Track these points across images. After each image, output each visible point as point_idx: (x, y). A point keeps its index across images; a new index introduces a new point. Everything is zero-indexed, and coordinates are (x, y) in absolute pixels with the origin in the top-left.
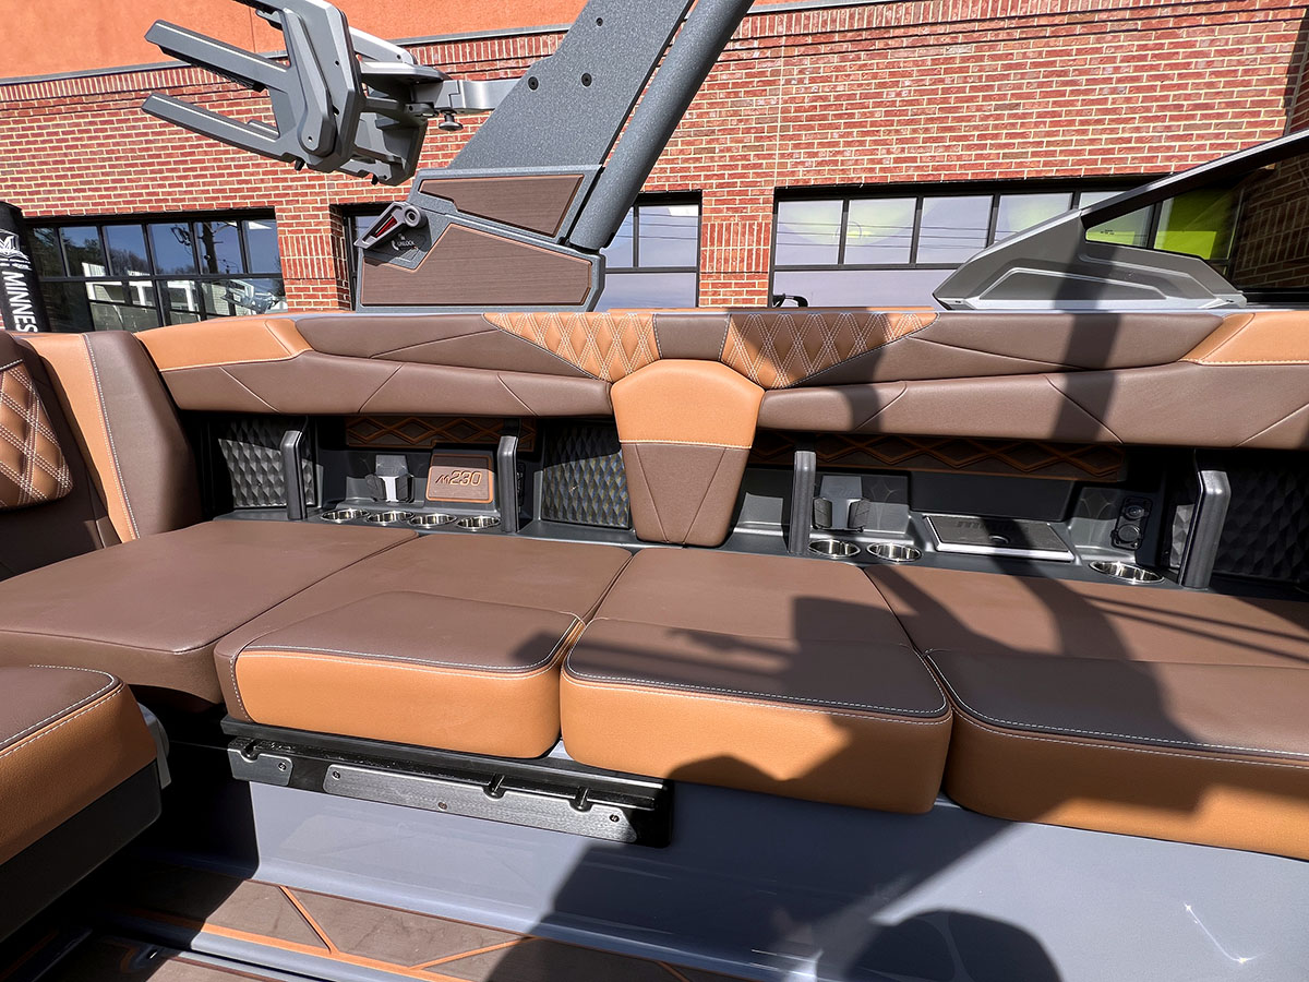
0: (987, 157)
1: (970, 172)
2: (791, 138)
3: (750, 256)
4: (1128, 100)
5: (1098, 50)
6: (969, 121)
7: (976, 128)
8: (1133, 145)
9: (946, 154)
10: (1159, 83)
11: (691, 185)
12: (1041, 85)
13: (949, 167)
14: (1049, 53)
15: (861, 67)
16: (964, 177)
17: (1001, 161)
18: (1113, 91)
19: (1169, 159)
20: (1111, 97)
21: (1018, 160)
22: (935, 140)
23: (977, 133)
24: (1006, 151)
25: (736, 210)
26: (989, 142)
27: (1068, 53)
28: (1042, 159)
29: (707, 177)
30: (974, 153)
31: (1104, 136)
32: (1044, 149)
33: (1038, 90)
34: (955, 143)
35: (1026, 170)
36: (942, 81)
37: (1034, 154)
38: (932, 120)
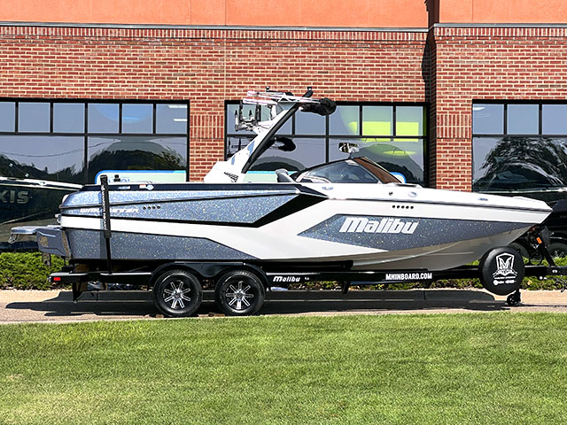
0: (317, 92)
2: (231, 79)
3: (214, 131)
4: (370, 73)
5: (355, 54)
6: (308, 77)
7: (312, 80)
8: (375, 90)
9: (300, 90)
10: (380, 68)
11: (184, 97)
12: (335, 65)
14: (337, 53)
15: (260, 53)
17: (324, 94)
18: (364, 69)
20: (363, 71)
21: (331, 94)
23: (312, 82)
24: (325, 90)
25: (207, 110)
26: (318, 86)
28: (340, 94)
29: (192, 94)
31: (363, 86)
32: (341, 90)
33: (335, 67)
35: (335, 98)
36: (295, 61)
37: (337, 92)
38: (293, 76)
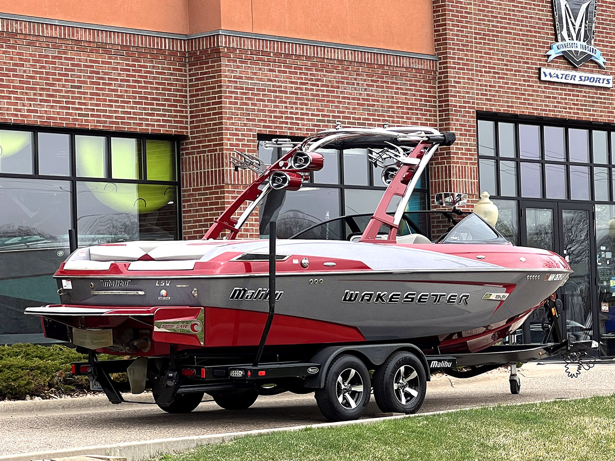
0: (71, 114)
1: (64, 122)
4: (126, 92)
5: (110, 63)
6: (60, 92)
7: (64, 97)
8: (132, 116)
9: (52, 110)
10: (137, 84)
12: (89, 77)
13: (55, 119)
14: (91, 61)
16: (62, 125)
17: (77, 117)
18: (120, 86)
19: (147, 125)
20: (119, 88)
21: (86, 118)
22: (46, 101)
23: (65, 100)
24: (79, 112)
26: (71, 106)
27: (98, 62)
28: (96, 119)
30: (65, 111)
31: (120, 110)
32: (96, 113)
33: (89, 80)
34: (55, 104)
35: (90, 124)
36: (44, 67)
37: (92, 116)
38: (42, 89)
